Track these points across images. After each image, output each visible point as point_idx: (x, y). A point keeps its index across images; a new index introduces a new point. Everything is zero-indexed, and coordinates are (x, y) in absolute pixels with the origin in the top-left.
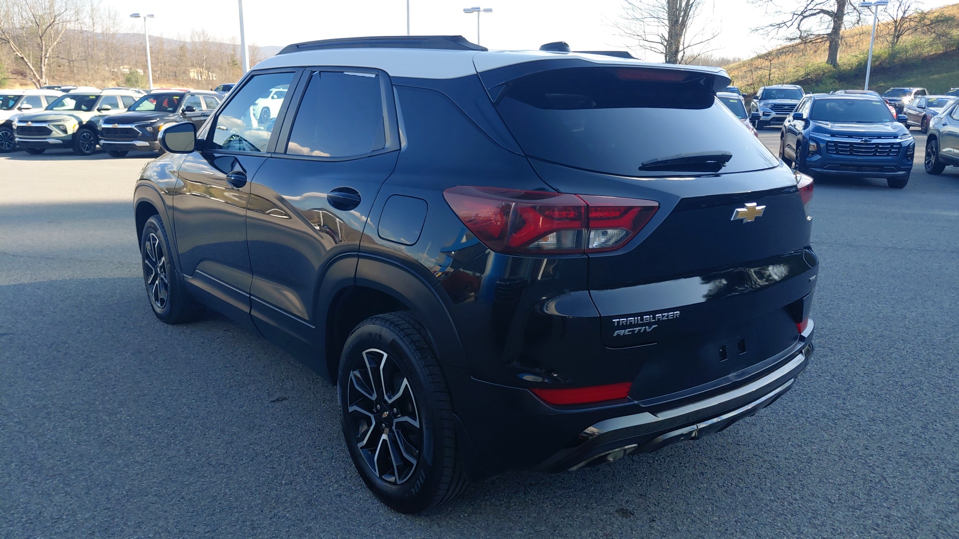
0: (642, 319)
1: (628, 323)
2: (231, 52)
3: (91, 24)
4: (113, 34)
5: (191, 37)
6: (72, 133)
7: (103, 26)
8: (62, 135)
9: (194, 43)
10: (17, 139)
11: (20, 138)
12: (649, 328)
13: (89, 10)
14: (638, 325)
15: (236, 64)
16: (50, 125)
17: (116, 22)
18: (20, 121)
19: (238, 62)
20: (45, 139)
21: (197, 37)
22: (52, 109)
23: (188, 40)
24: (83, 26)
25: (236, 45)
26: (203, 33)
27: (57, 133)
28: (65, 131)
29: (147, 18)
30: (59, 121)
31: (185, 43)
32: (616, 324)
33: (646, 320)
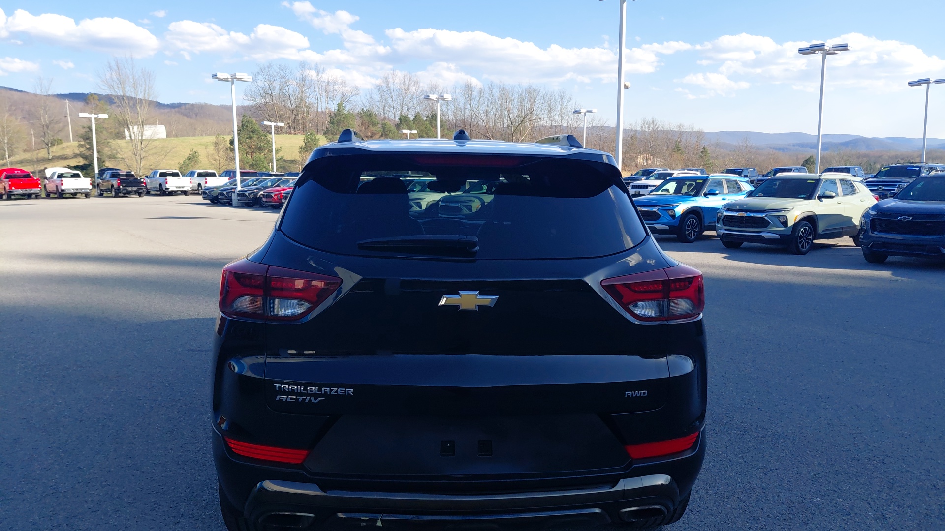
0: (305, 389)
1: (291, 391)
2: (675, 138)
3: (559, 120)
4: (576, 128)
5: (642, 127)
7: (568, 122)
9: (643, 132)
12: (315, 400)
13: (559, 109)
14: (301, 394)
15: (680, 150)
17: (579, 118)
19: (682, 148)
21: (647, 126)
22: (469, 193)
23: (639, 129)
24: (553, 122)
25: (683, 132)
26: (653, 122)
29: (586, 113)
31: (636, 132)
32: (277, 389)
33: (310, 391)
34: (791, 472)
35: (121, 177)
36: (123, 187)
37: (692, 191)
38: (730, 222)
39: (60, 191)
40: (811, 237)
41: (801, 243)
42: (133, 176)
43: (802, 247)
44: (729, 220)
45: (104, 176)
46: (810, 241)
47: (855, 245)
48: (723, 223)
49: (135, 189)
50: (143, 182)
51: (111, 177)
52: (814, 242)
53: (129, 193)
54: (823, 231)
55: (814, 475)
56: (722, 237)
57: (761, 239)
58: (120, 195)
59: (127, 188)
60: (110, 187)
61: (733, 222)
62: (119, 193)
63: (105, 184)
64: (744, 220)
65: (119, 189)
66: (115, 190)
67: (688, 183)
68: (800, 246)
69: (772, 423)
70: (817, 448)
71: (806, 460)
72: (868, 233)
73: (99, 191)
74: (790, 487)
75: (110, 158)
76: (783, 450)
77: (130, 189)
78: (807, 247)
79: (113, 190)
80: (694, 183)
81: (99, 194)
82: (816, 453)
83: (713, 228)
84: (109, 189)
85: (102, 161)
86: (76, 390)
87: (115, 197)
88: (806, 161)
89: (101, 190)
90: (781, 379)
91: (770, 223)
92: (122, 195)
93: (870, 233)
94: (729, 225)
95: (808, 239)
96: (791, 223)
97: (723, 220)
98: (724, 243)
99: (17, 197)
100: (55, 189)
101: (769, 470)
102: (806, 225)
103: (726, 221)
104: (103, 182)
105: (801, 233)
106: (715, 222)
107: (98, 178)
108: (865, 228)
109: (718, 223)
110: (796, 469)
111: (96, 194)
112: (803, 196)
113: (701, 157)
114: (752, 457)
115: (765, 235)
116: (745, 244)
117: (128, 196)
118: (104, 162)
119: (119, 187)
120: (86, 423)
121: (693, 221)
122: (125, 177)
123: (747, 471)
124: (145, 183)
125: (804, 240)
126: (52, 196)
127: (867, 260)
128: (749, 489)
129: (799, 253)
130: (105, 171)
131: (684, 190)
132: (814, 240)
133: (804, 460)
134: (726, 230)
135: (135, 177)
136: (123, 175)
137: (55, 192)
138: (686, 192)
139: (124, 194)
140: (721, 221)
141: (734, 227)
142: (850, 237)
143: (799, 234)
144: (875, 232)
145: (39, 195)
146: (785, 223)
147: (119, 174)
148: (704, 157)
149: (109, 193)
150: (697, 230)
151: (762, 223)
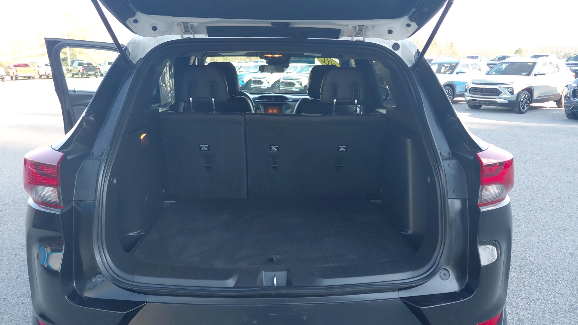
6: (304, 85)
8: (300, 86)
10: (281, 88)
11: (282, 88)
16: (295, 81)
18: (283, 79)
20: (292, 88)
27: (297, 86)
28: (301, 85)
30: (299, 79)
34: (550, 303)
35: (84, 65)
36: (86, 71)
37: (448, 70)
38: (474, 91)
39: (47, 74)
40: (529, 102)
41: (522, 105)
42: (91, 64)
43: (523, 108)
44: (474, 90)
45: (74, 65)
46: (528, 105)
47: (557, 107)
48: (470, 93)
49: (93, 72)
50: (97, 69)
51: (78, 65)
52: (531, 105)
53: (90, 75)
54: (538, 97)
55: (570, 305)
56: (468, 102)
57: (495, 103)
58: (84, 76)
59: (88, 72)
60: (78, 72)
61: (476, 91)
62: (83, 75)
63: (75, 70)
64: (484, 91)
65: (83, 73)
66: (81, 73)
67: (445, 65)
68: (521, 108)
69: (525, 253)
70: (566, 277)
71: (560, 290)
72: (570, 99)
73: (72, 74)
74: (552, 318)
75: (80, 53)
76: (539, 280)
77: (90, 73)
78: (526, 109)
79: (80, 74)
80: (449, 65)
81: (72, 76)
82: (566, 282)
83: (462, 95)
84: (77, 73)
85: (75, 55)
86: (6, 223)
87: (81, 78)
88: (517, 51)
89: (73, 74)
90: (526, 213)
91: (502, 92)
92: (85, 76)
93: (572, 99)
94: (474, 94)
95: (527, 103)
96: (516, 93)
97: (469, 90)
98: (470, 106)
99: (21, 78)
100: (45, 74)
101: (532, 300)
102: (525, 94)
103: (472, 91)
104: (74, 69)
105: (522, 99)
106: (464, 92)
107: (70, 66)
108: (568, 96)
109: (466, 92)
110: (553, 299)
111: (70, 76)
112: (524, 74)
113: (450, 48)
114: (516, 287)
115: (498, 100)
116: (483, 107)
117: (89, 77)
118: (76, 56)
119: (83, 72)
120: (4, 252)
121: (448, 91)
122: (87, 66)
123: (514, 301)
124: (99, 69)
125: (524, 103)
126: (43, 77)
127: (568, 118)
128: (518, 320)
129: (520, 112)
130: (75, 61)
131: (443, 70)
132: (531, 103)
133: (558, 290)
134: (471, 97)
135: (93, 65)
136: (85, 64)
137: (44, 75)
138: (444, 72)
139: (87, 76)
140: (468, 91)
141: (477, 95)
142: (554, 101)
143: (521, 100)
144: (575, 99)
145: (35, 77)
146: (512, 93)
147: (83, 64)
148: (452, 49)
149: (77, 75)
150: (451, 97)
151: (497, 92)
